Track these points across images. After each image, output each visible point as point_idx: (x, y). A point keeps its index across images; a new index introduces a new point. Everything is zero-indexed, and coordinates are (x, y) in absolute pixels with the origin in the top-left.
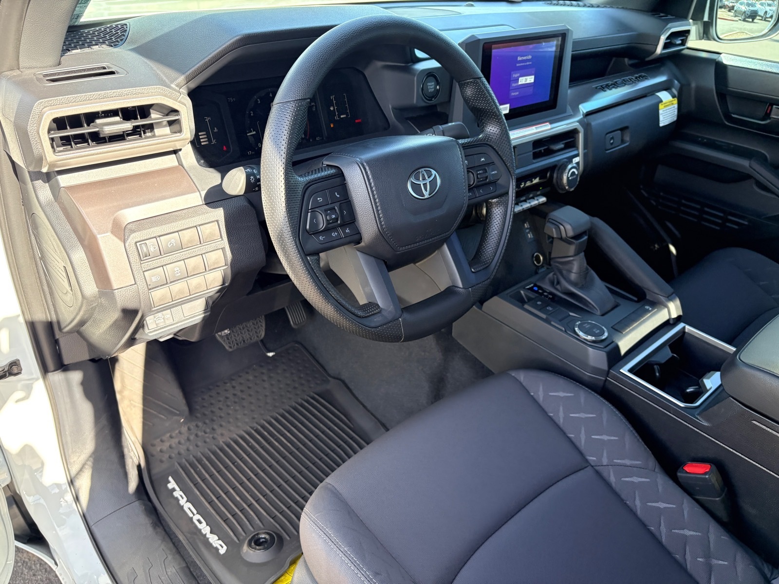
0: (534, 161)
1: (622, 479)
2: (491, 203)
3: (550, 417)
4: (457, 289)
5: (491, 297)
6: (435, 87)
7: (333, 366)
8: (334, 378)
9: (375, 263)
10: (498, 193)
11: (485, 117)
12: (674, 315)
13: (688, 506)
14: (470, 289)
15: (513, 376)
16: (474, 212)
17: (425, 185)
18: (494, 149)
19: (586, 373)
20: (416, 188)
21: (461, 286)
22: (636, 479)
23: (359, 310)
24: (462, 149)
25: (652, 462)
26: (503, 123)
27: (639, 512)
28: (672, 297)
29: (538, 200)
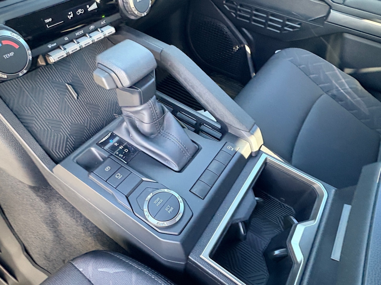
28: (253, 129)
29: (102, 31)
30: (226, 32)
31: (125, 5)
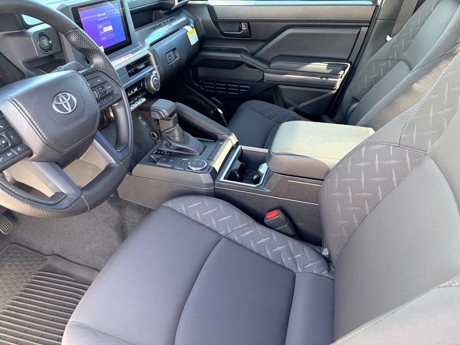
0: (131, 78)
1: (241, 236)
2: (114, 106)
3: (193, 220)
4: (112, 165)
5: (135, 166)
6: (49, 43)
7: (46, 249)
8: (50, 255)
9: (50, 166)
10: (116, 99)
11: (90, 54)
12: (235, 143)
13: (275, 236)
14: (121, 162)
15: (165, 206)
16: (105, 118)
17: (66, 104)
18: (104, 73)
19: (203, 188)
20: (60, 107)
21: (115, 162)
22: (247, 233)
23: (50, 200)
24: (83, 76)
25: (251, 221)
26: (103, 55)
27: (254, 249)
28: (230, 133)
29: (141, 101)
30: (200, 103)
31: (149, 87)
